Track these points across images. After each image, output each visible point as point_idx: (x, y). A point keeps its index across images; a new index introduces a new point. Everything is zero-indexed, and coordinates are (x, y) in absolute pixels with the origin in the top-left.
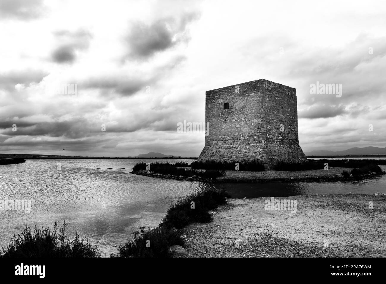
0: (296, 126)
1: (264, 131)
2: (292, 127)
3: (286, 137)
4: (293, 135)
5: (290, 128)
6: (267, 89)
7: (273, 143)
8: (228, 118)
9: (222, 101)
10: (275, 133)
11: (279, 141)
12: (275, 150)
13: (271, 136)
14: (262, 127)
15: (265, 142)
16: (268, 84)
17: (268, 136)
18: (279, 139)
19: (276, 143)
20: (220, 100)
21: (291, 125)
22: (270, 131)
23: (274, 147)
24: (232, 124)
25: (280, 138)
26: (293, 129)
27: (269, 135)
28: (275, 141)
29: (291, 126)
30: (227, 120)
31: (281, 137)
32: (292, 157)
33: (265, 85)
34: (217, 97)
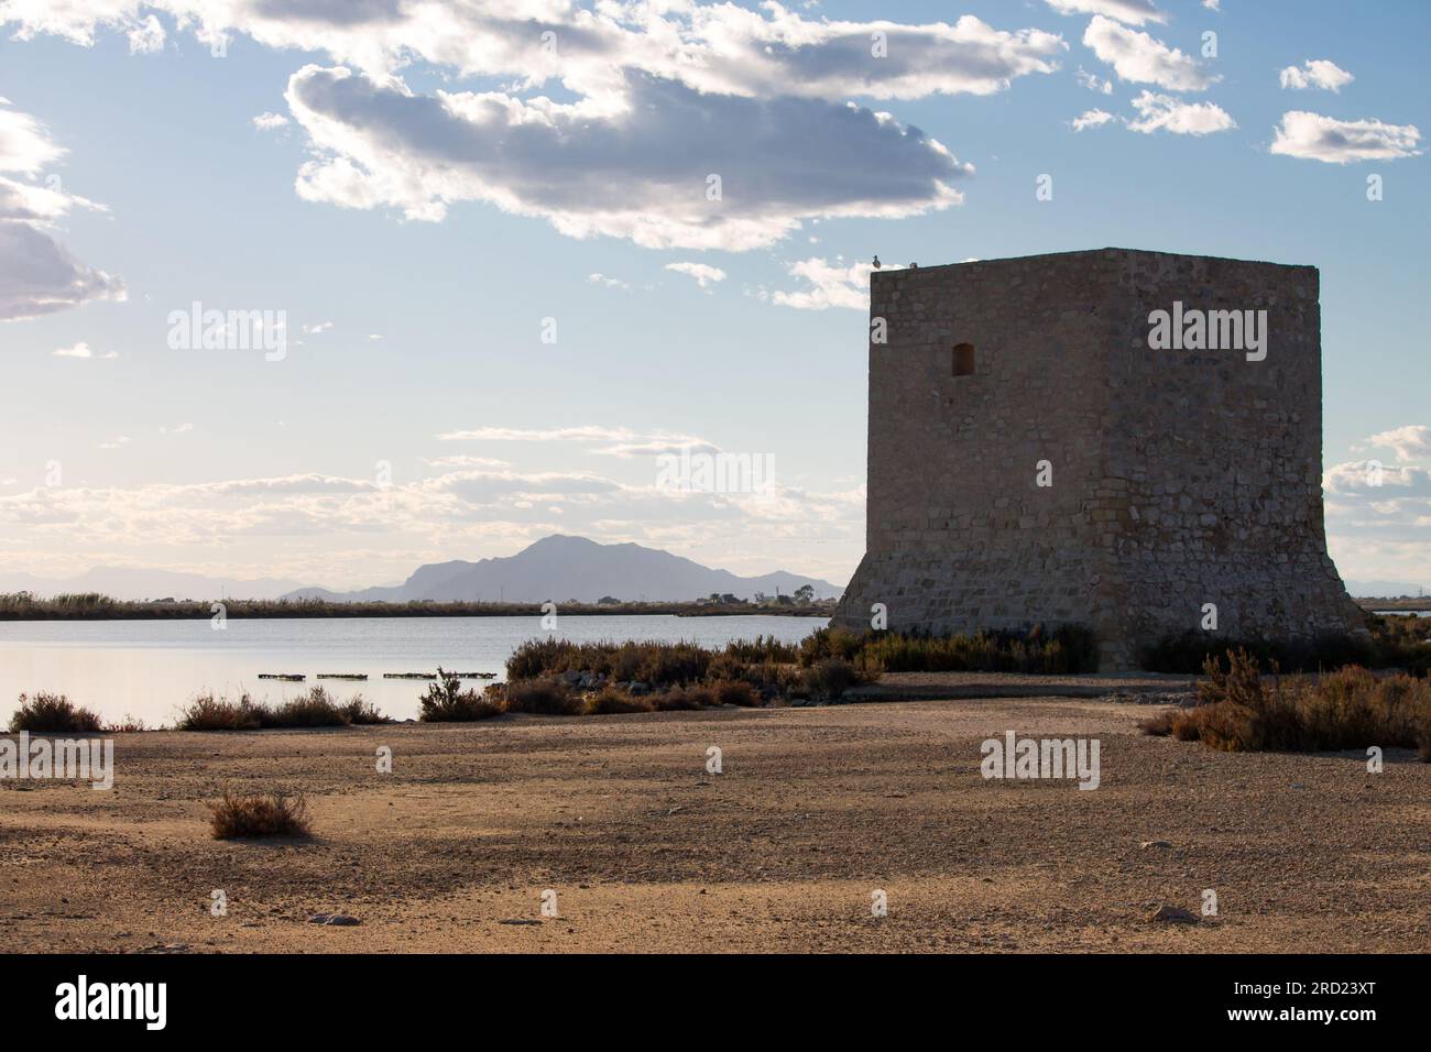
0: (1309, 460)
1: (1114, 494)
2: (1283, 465)
3: (1246, 517)
4: (1287, 504)
5: (1270, 472)
6: (1134, 291)
7: (1165, 547)
8: (969, 420)
9: (943, 332)
10: (1176, 498)
11: (1198, 533)
12: (1170, 579)
13: (1152, 515)
14: (1105, 477)
15: (1115, 540)
16: (1143, 269)
17: (1135, 515)
18: (1201, 526)
19: (1180, 544)
20: (934, 325)
21: (1277, 456)
22: (1148, 492)
23: (1166, 564)
24: (985, 451)
25: (1209, 519)
26: (1288, 476)
27: (1140, 508)
28: (1178, 537)
29: (1280, 461)
30: (966, 431)
31: (1215, 518)
32: (1269, 611)
33: (1127, 277)
34: (921, 306)
